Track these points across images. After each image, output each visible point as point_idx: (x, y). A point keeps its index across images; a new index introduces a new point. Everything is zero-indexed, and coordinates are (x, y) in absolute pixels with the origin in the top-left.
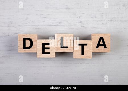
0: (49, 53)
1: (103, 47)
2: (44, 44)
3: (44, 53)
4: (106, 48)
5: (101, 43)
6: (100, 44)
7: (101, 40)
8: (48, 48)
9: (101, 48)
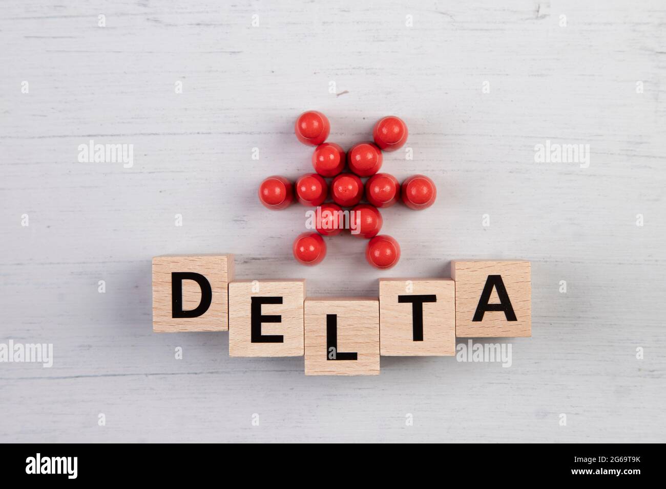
0: (279, 339)
1: (501, 314)
2: (257, 302)
3: (257, 337)
4: (516, 320)
5: (494, 299)
6: (489, 302)
7: (494, 289)
8: (277, 319)
9: (495, 320)
